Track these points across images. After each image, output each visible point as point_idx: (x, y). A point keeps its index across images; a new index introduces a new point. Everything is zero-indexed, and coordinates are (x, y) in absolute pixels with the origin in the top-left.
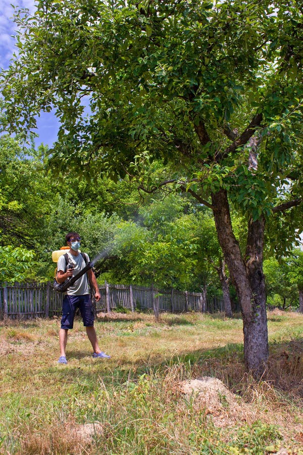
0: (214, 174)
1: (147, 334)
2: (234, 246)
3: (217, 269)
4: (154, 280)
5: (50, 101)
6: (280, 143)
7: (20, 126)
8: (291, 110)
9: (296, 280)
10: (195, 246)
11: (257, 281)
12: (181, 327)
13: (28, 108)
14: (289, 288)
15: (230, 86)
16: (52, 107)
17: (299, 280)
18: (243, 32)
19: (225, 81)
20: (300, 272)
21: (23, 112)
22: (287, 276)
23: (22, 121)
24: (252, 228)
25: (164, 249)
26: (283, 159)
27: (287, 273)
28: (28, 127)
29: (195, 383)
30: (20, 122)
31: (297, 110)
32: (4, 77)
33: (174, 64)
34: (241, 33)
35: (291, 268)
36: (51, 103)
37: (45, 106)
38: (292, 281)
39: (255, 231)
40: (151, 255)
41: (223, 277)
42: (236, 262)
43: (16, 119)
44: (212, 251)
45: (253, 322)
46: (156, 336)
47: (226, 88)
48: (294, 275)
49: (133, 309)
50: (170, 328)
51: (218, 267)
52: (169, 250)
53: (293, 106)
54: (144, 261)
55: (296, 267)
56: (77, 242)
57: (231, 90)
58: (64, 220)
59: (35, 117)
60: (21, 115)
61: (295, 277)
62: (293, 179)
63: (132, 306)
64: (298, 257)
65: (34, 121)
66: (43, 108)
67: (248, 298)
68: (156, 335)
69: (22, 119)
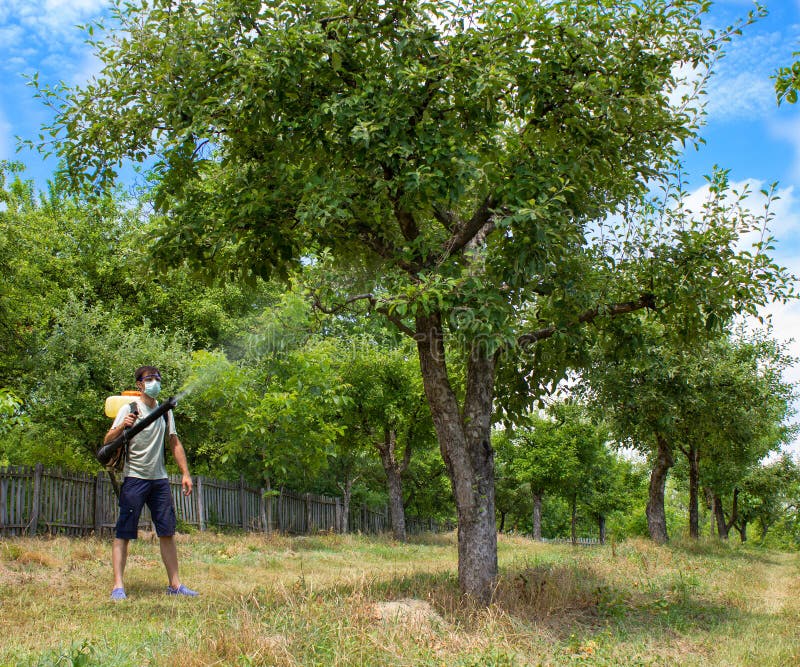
0: (431, 290)
1: (257, 563)
2: (449, 400)
3: (379, 447)
4: (264, 463)
5: (145, 143)
6: (529, 245)
7: (86, 181)
8: (551, 195)
9: (528, 474)
10: (345, 400)
11: (482, 458)
12: (316, 553)
13: (103, 152)
14: (514, 493)
15: (460, 156)
16: (147, 154)
17: (534, 474)
18: (486, 85)
19: (453, 148)
20: (536, 459)
21: (93, 158)
22: (512, 467)
23: (92, 174)
24: (475, 373)
25: (285, 407)
26: (533, 269)
27: (511, 461)
28: (102, 184)
29: (392, 606)
30: (88, 176)
31: (560, 194)
32: (76, 102)
33: (379, 120)
34: (482, 85)
35: (520, 451)
36: (146, 147)
37: (135, 152)
38: (520, 476)
39: (480, 376)
40: (260, 416)
41: (390, 463)
42: (450, 425)
43: (81, 169)
44: (372, 411)
45: (474, 522)
46: (273, 567)
47: (454, 159)
48: (525, 464)
49: (202, 524)
50: (297, 555)
51: (381, 444)
52: (295, 405)
53: (553, 189)
54: (247, 428)
55: (529, 449)
56: (155, 382)
57: (461, 162)
58: (81, 340)
59: (115, 168)
60: (90, 164)
61: (526, 469)
62: (541, 294)
63: (201, 519)
64: (533, 428)
65: (112, 174)
66: (131, 154)
67: (469, 484)
68: (274, 565)
69: (91, 170)
